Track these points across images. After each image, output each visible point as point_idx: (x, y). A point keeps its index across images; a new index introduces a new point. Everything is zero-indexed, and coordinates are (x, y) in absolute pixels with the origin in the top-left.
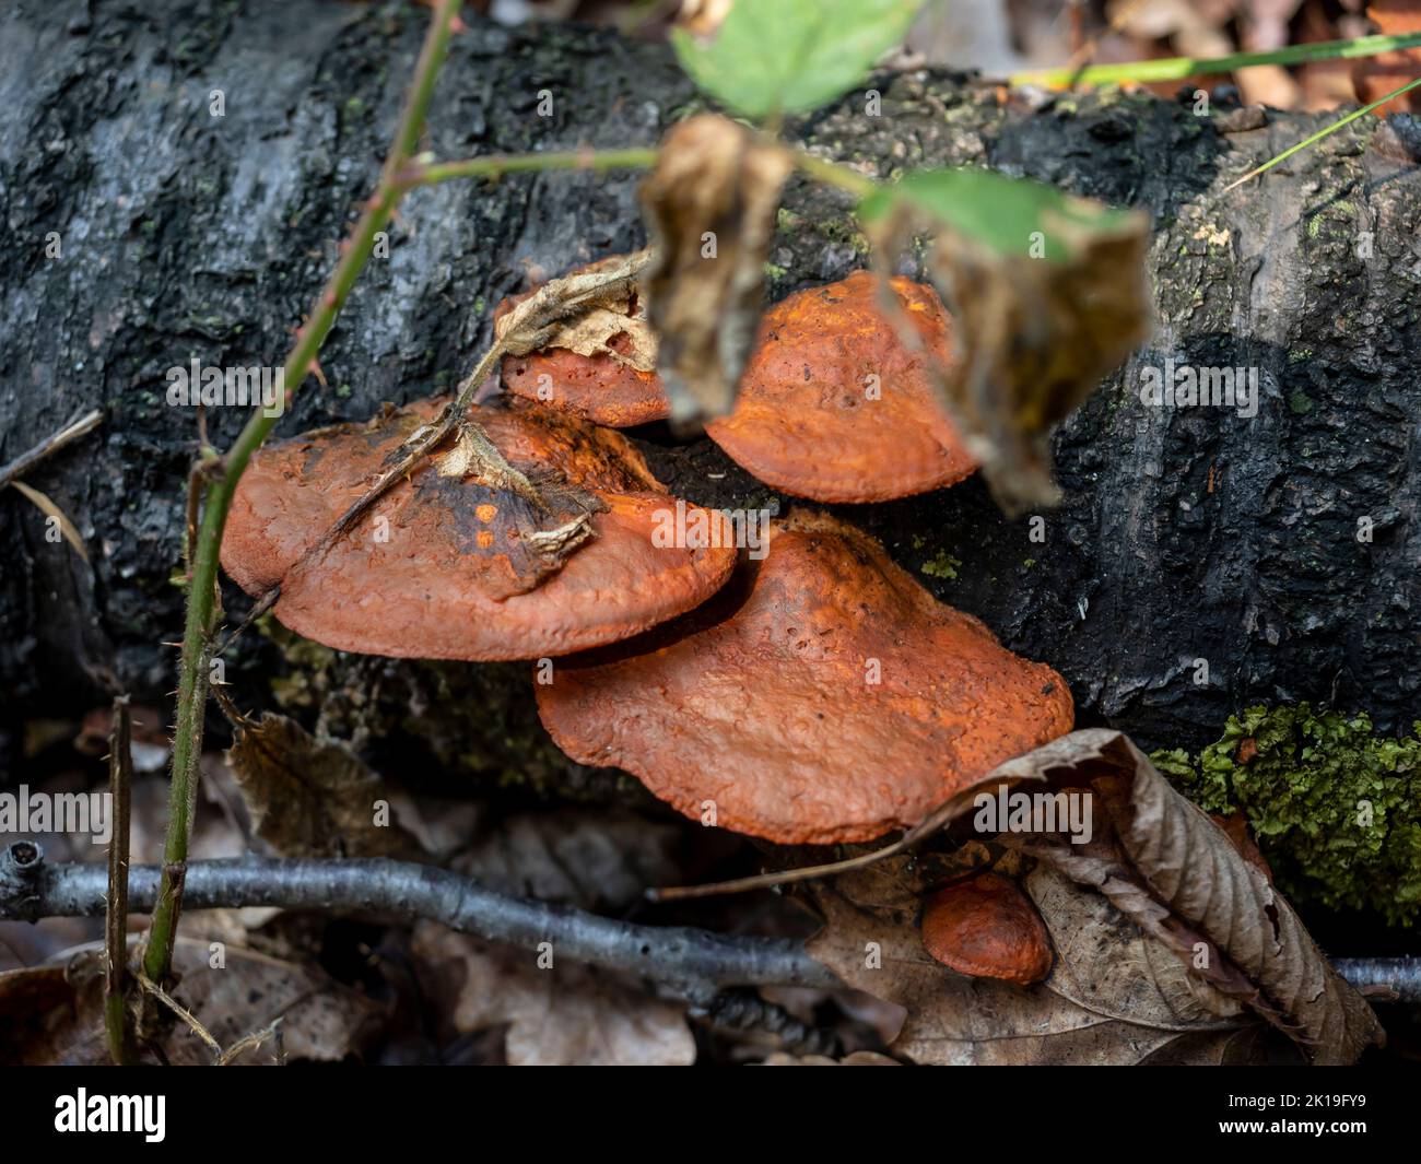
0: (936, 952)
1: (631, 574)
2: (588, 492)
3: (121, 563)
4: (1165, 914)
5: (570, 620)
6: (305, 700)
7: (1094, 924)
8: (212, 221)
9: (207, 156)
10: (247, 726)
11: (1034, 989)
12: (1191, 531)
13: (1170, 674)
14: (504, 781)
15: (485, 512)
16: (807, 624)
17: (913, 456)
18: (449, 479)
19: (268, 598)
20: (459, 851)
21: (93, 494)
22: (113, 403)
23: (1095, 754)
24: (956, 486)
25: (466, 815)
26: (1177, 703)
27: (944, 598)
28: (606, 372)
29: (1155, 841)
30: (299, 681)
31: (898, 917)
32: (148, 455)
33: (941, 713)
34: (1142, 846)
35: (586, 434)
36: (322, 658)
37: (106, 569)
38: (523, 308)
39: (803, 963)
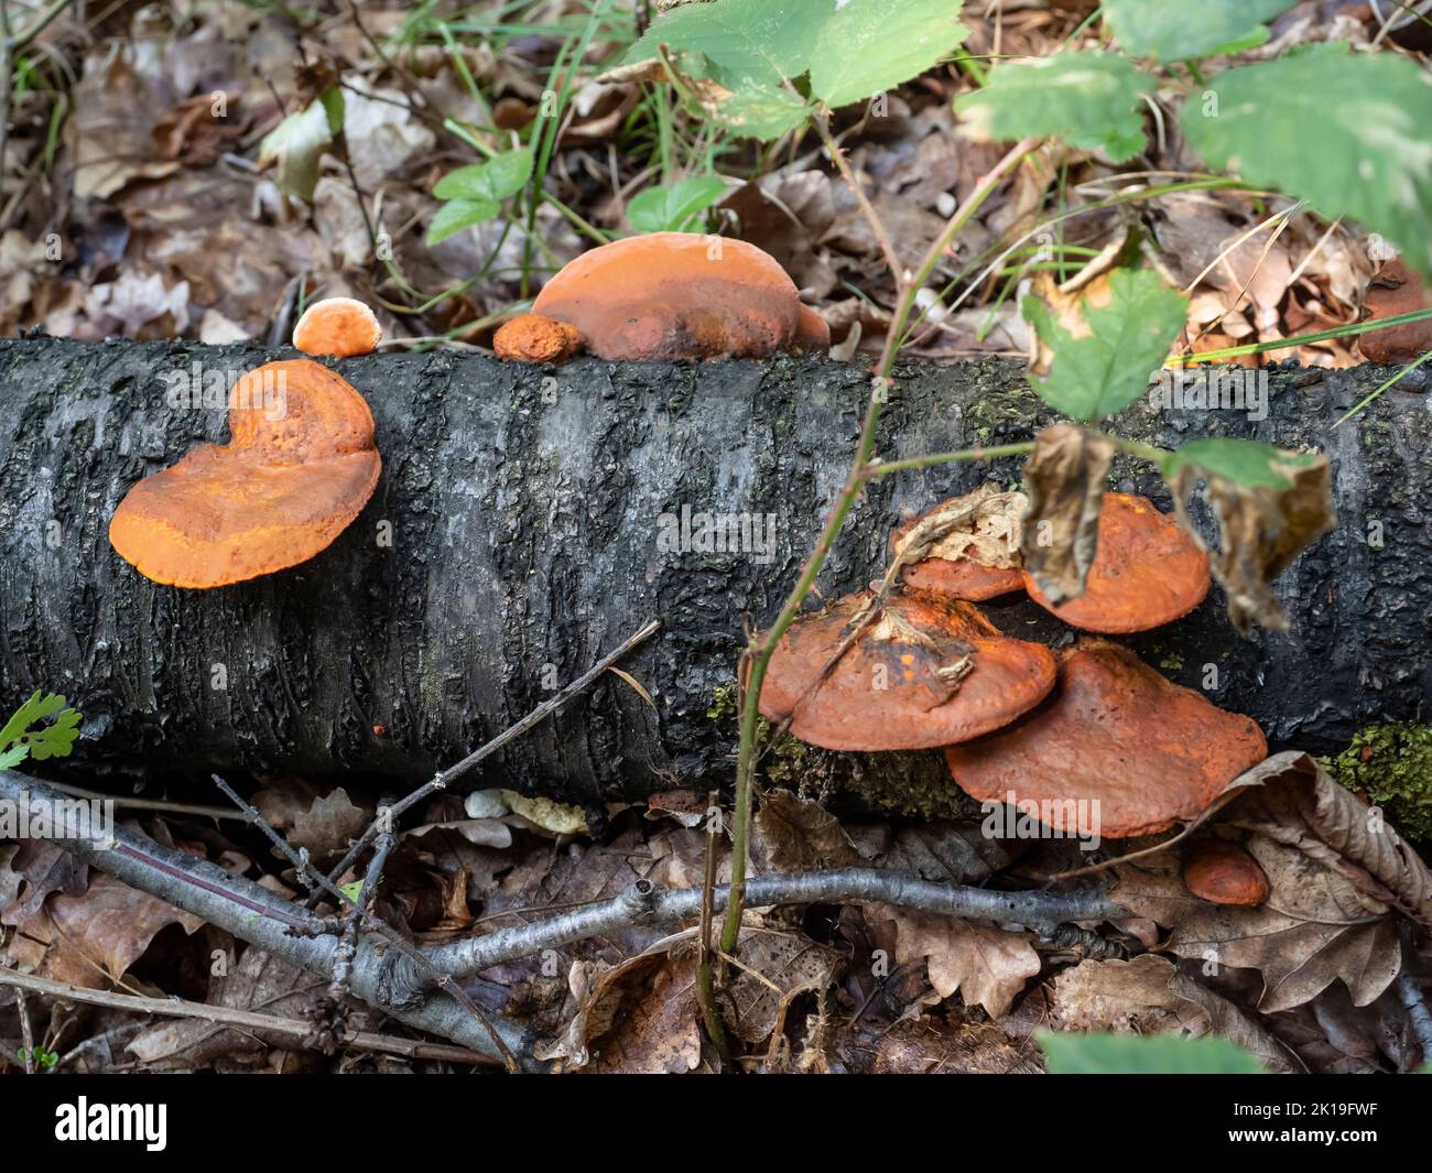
0: (1198, 892)
1: (1001, 688)
2: (964, 641)
3: (678, 708)
4: (1339, 857)
5: (970, 719)
6: (788, 777)
7: (1292, 866)
8: (709, 502)
9: (700, 464)
10: (768, 798)
11: (1258, 909)
12: (1322, 627)
13: (1317, 712)
14: (904, 814)
15: (907, 659)
16: (1102, 704)
17: (1160, 601)
18: (881, 641)
19: (785, 723)
20: (879, 856)
21: (657, 669)
22: (665, 615)
23: (1291, 767)
24: (1188, 615)
25: (878, 834)
26: (1322, 730)
27: (1174, 681)
28: (966, 569)
29: (1331, 814)
30: (784, 766)
31: (1167, 873)
32: (689, 644)
33: (1191, 751)
34: (1323, 818)
35: (952, 605)
36: (799, 750)
37: (667, 713)
38: (910, 537)
39: (1106, 905)
